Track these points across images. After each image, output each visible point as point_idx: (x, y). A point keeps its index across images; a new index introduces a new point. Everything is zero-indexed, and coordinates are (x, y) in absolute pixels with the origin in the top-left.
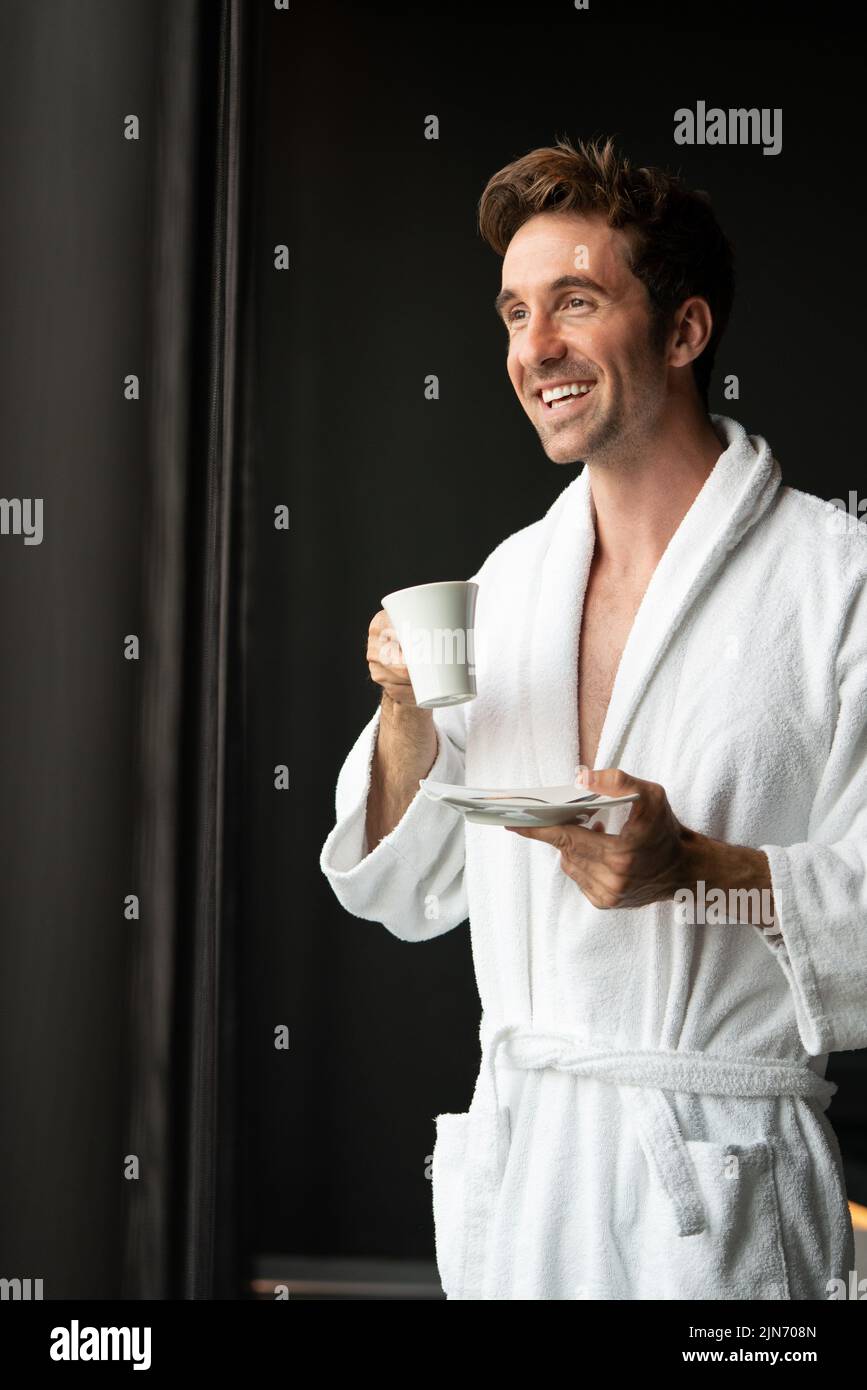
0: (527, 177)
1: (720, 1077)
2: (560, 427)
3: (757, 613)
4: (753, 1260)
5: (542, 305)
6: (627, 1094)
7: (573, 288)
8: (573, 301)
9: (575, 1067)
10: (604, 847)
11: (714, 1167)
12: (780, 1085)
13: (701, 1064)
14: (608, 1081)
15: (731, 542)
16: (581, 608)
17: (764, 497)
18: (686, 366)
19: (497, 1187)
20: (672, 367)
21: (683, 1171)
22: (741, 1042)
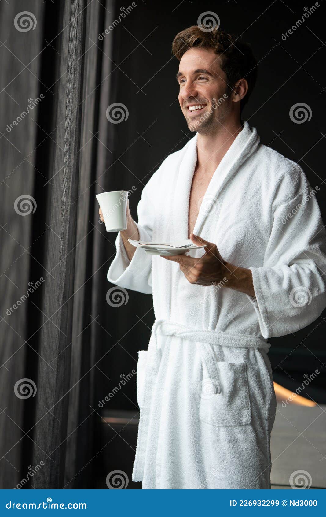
0: (188, 35)
1: (229, 340)
2: (193, 118)
3: (247, 187)
4: (239, 402)
5: (191, 78)
6: (198, 345)
7: (201, 73)
8: (201, 78)
9: (181, 335)
10: (194, 261)
11: (225, 370)
12: (249, 344)
13: (223, 335)
14: (192, 340)
15: (241, 162)
16: (191, 182)
17: (253, 147)
18: (238, 102)
19: (156, 374)
20: (233, 102)
21: (216, 373)
22: (236, 329)
